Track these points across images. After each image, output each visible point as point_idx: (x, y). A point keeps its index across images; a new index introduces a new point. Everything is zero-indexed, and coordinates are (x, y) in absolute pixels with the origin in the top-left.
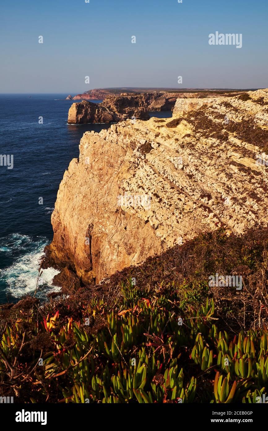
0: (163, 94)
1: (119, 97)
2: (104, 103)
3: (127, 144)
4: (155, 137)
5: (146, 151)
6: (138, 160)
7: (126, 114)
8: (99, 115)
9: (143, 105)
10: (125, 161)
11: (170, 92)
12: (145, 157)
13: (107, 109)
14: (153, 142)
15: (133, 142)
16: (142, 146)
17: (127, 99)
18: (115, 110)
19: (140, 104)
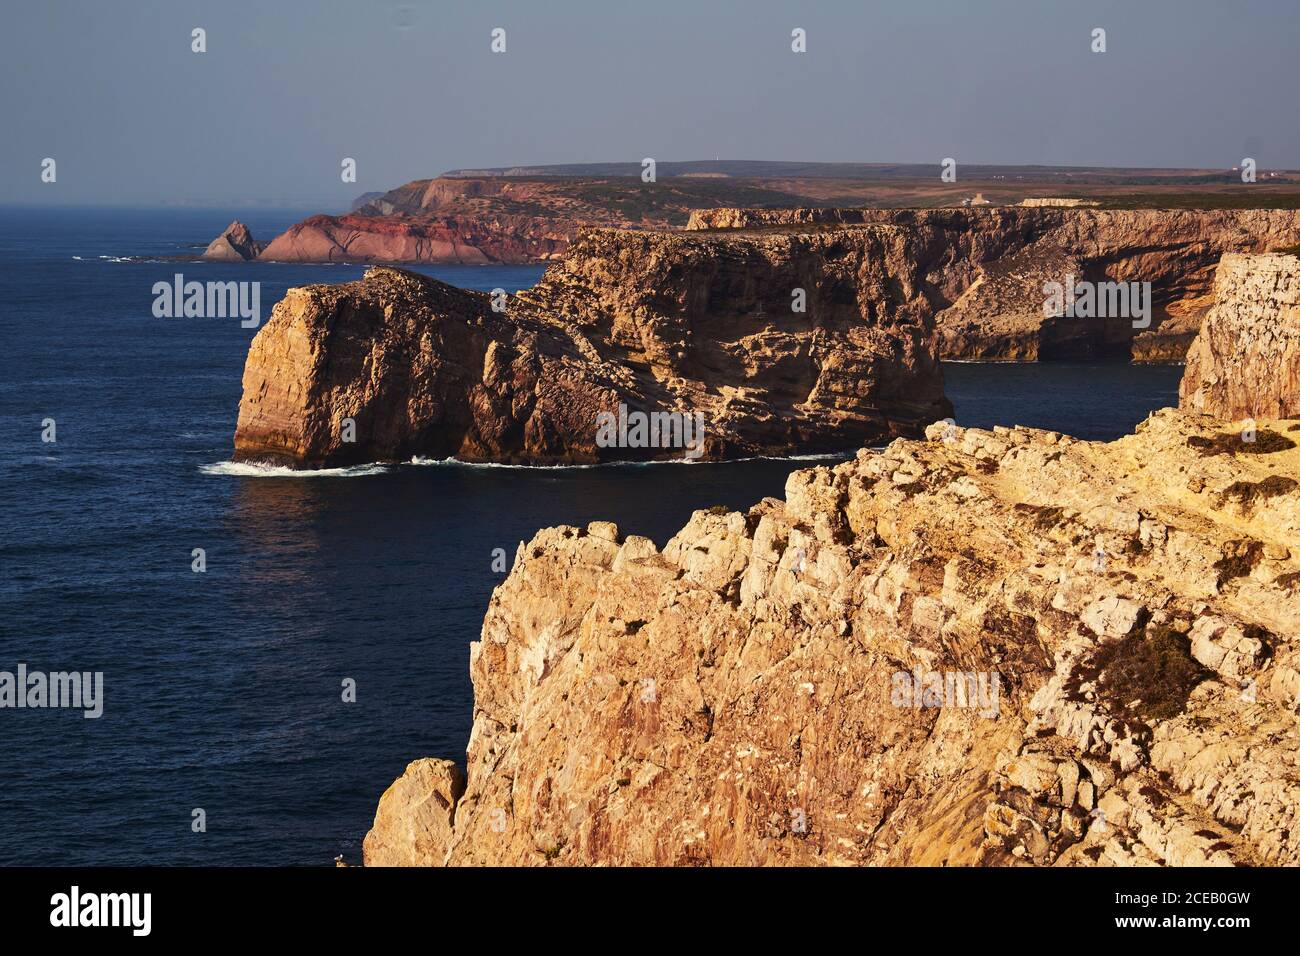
0: (1060, 223)
1: (686, 245)
2: (557, 289)
3: (953, 637)
4: (1214, 574)
5: (1150, 701)
6: (1084, 774)
7: (744, 382)
8: (510, 394)
9: (891, 309)
10: (927, 787)
11: (1109, 204)
12: (1144, 746)
13: (582, 343)
14: (1206, 626)
15: (1007, 620)
16: (1107, 653)
17: (756, 256)
18: (652, 347)
19: (871, 305)
